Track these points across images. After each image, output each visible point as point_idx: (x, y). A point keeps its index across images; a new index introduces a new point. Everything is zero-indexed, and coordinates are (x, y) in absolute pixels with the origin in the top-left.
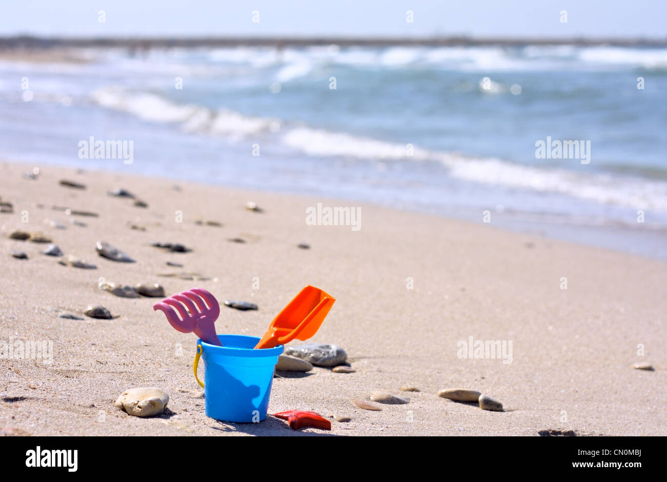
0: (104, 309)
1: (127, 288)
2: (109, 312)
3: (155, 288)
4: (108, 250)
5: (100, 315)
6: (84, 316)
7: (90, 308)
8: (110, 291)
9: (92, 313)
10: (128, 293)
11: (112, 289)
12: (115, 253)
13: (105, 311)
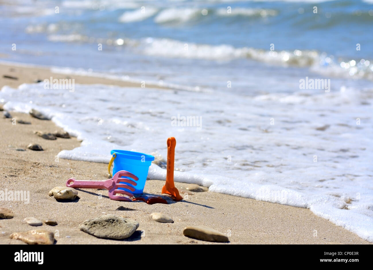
0: (39, 145)
1: (50, 134)
2: (41, 147)
3: (64, 133)
4: (36, 114)
5: (37, 149)
6: (27, 150)
7: (30, 145)
8: (40, 136)
9: (32, 148)
10: (50, 137)
11: (41, 135)
12: (40, 115)
13: (39, 146)
